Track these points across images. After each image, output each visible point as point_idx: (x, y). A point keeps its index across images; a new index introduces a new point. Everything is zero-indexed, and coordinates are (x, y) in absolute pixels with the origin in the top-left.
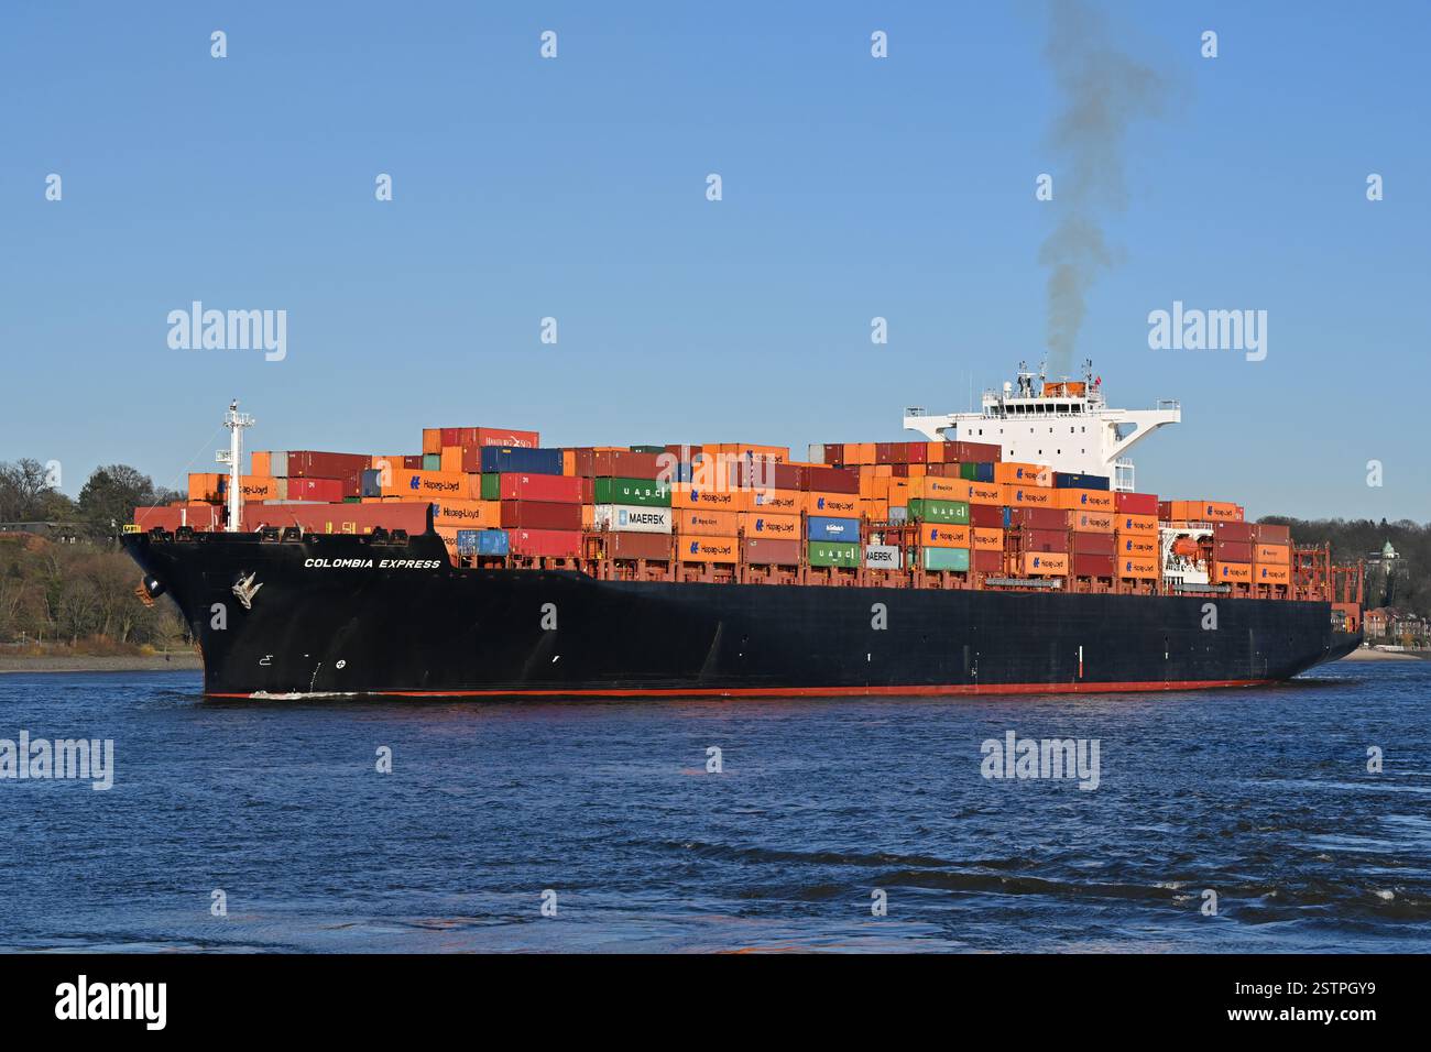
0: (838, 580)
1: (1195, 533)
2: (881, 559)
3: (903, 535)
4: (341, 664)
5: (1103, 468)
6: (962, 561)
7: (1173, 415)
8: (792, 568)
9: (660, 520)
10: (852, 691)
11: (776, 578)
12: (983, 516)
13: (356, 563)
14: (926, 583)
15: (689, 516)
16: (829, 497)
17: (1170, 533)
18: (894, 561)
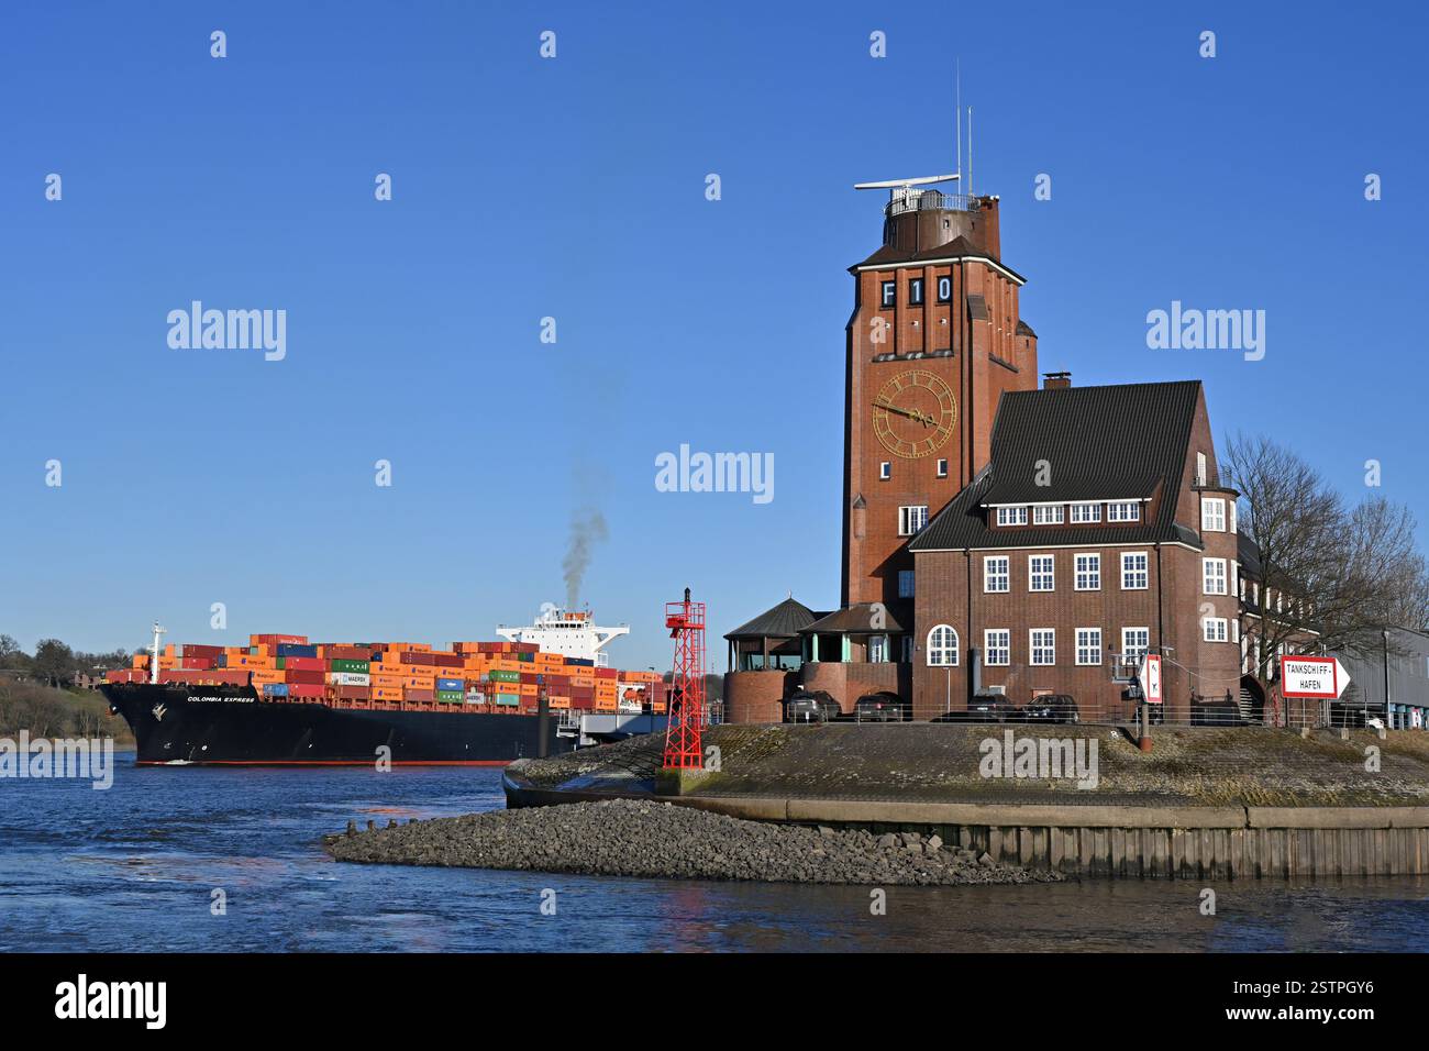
0: (452, 709)
1: (636, 688)
2: (476, 699)
3: (486, 688)
4: (204, 748)
5: (593, 656)
6: (515, 700)
7: (626, 630)
8: (430, 703)
9: (362, 680)
10: (457, 763)
11: (421, 708)
12: (527, 678)
13: (213, 699)
14: (497, 711)
15: (378, 678)
16: (449, 669)
17: (623, 688)
18: (482, 700)
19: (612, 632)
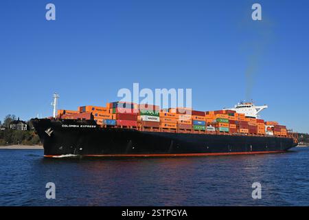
0: (200, 133)
1: (271, 127)
2: (211, 129)
3: (216, 125)
4: (81, 149)
5: (256, 116)
6: (227, 130)
7: (266, 107)
8: (190, 130)
9: (156, 119)
10: (204, 154)
11: (186, 132)
12: (231, 122)
13: (75, 126)
14: (220, 134)
15: (164, 119)
16: (198, 117)
17: (266, 127)
18: (214, 130)
19: (262, 108)
